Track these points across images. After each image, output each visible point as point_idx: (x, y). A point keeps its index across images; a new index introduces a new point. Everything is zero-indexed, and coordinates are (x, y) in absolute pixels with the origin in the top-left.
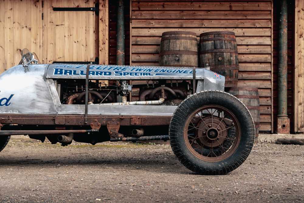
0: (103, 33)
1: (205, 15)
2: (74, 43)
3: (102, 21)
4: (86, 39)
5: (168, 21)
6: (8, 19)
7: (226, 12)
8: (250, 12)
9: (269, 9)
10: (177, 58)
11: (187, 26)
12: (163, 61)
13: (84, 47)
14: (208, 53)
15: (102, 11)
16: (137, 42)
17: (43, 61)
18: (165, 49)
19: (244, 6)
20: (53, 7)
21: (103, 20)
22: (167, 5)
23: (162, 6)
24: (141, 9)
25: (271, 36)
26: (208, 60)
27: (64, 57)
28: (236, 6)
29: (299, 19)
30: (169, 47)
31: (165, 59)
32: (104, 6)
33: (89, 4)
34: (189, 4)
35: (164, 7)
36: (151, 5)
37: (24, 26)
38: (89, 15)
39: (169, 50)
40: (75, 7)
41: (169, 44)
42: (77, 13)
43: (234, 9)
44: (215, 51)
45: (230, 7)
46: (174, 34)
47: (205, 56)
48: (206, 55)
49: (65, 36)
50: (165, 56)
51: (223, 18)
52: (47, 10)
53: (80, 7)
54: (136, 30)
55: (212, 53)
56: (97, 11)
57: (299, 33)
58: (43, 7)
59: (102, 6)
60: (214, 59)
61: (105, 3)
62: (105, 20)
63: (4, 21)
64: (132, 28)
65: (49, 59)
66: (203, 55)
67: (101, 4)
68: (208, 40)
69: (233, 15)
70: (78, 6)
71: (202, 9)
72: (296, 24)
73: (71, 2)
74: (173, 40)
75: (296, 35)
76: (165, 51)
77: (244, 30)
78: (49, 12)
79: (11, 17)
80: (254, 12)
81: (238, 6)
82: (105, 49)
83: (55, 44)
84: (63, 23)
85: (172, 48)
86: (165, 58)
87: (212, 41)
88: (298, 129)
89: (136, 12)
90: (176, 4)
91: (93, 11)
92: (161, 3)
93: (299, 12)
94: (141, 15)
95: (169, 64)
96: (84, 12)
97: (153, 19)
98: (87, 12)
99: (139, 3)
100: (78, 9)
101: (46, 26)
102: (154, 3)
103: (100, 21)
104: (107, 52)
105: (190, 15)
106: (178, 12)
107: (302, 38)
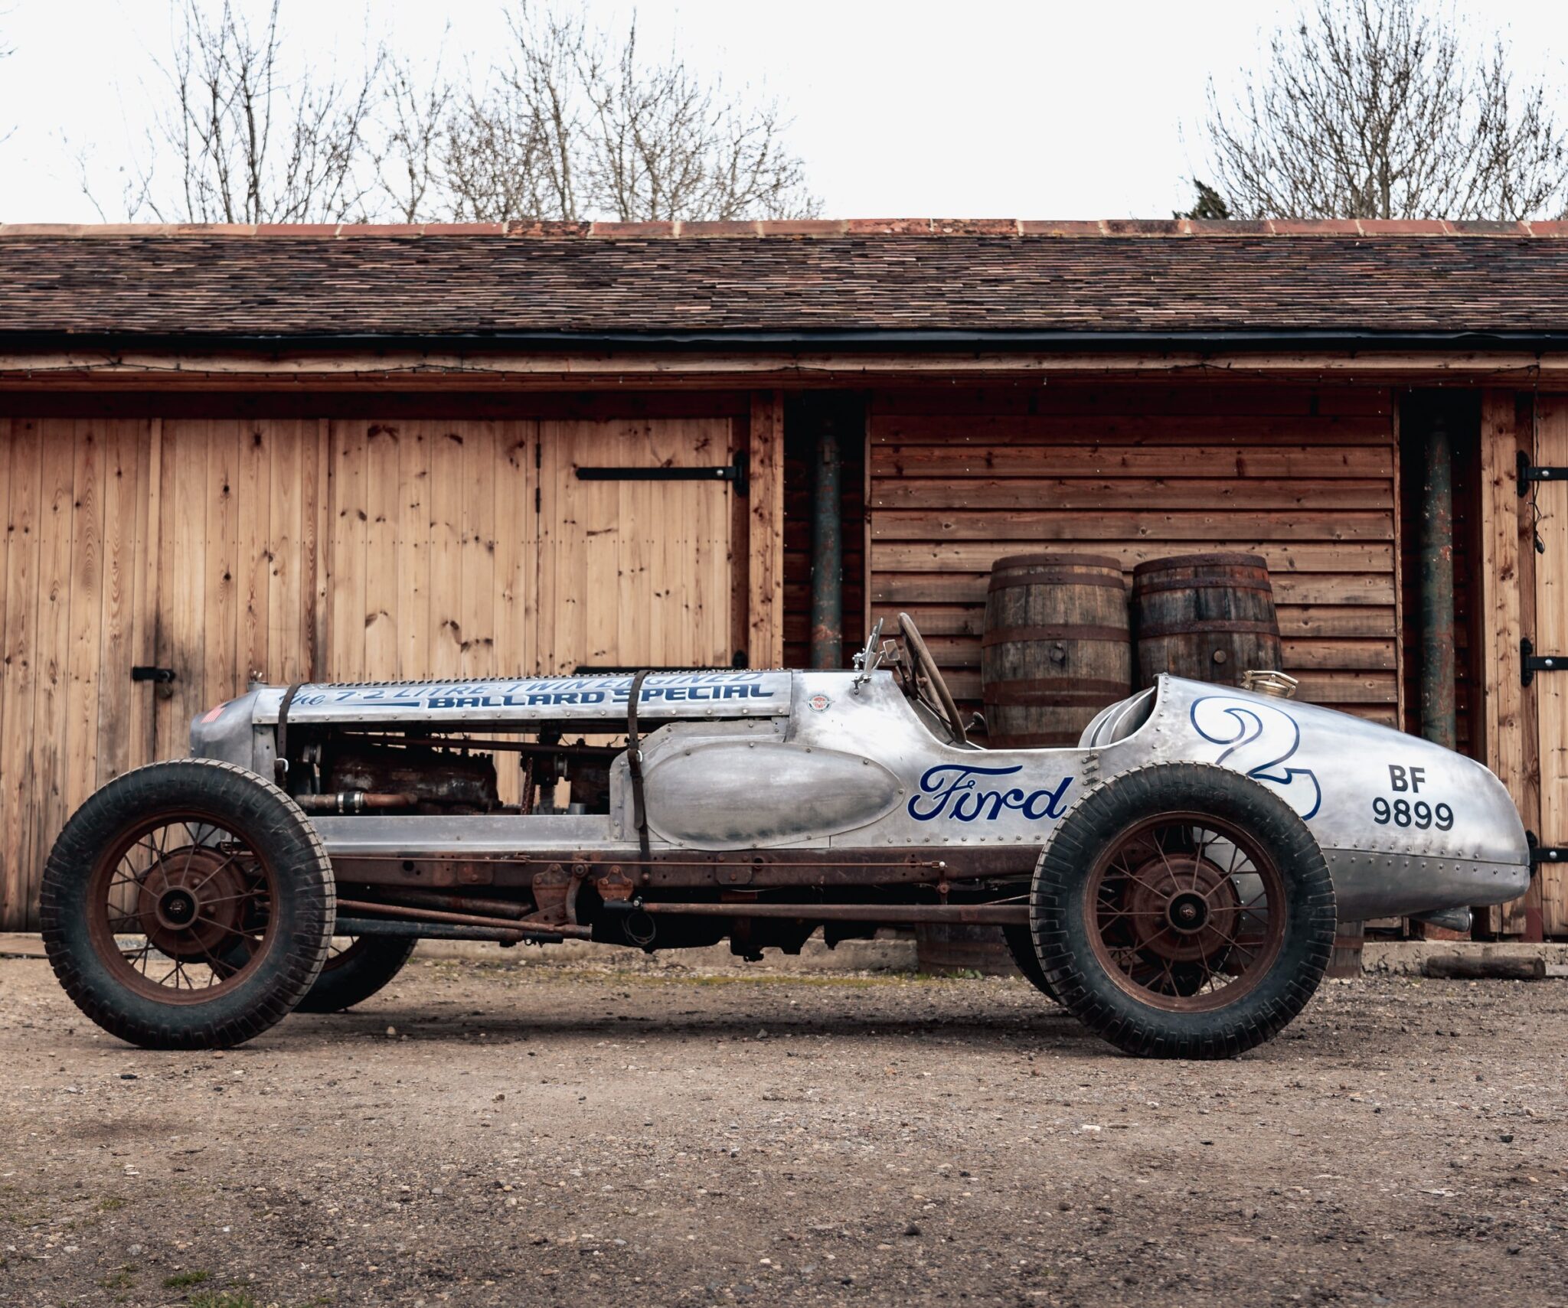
0: (764, 562)
1: (1147, 495)
2: (656, 601)
3: (761, 515)
4: (698, 582)
5: (1008, 515)
6: (409, 510)
7: (1224, 485)
8: (1312, 485)
9: (1385, 471)
10: (1059, 655)
11: (1080, 536)
12: (1002, 666)
13: (691, 614)
14: (1172, 634)
15: (761, 481)
16: (890, 592)
17: (538, 664)
18: (1010, 620)
19: (1289, 463)
20: (575, 466)
21: (766, 513)
22: (1003, 456)
23: (983, 463)
24: (906, 472)
25: (1393, 574)
26: (1175, 662)
27: (615, 648)
28: (1260, 460)
29: (1496, 509)
30: (1026, 612)
31: (1011, 658)
32: (767, 461)
33: (708, 453)
34: (1084, 453)
35: (989, 463)
36: (943, 459)
37: (471, 536)
38: (709, 495)
39: (1026, 625)
40: (658, 465)
41: (1027, 602)
42: (665, 488)
43: (1251, 471)
44: (1200, 626)
45: (1240, 464)
46: (1044, 565)
47: (1160, 648)
48: (1166, 642)
49: (620, 573)
50: (1009, 645)
51: (1211, 504)
52: (555, 476)
53: (675, 465)
54: (888, 549)
55: (1186, 635)
56: (740, 480)
57: (1500, 562)
58: (538, 466)
59: (762, 462)
60: (1195, 658)
61: (772, 448)
62: (771, 514)
63: (396, 519)
64: (874, 542)
65: (559, 659)
66: (1152, 644)
67: (755, 453)
68: (1172, 588)
69: (1250, 495)
70: (669, 462)
71: (1134, 471)
72: (1487, 528)
73: (643, 448)
74: (1042, 587)
75: (1487, 569)
76: (1009, 626)
77: (1292, 549)
78: (561, 485)
79: (421, 502)
80: (1330, 485)
81: (1269, 463)
82: (771, 621)
83: (583, 603)
84: (613, 526)
85: (1039, 618)
86: (1012, 651)
87: (1188, 592)
88: (1504, 922)
89: (888, 485)
90: (1034, 453)
91: (724, 478)
92: (983, 452)
93: (1497, 483)
94: (907, 492)
95: (1026, 674)
96: (691, 486)
97: (950, 509)
98: (702, 483)
99: (897, 448)
100: (668, 473)
101: (550, 537)
102: (953, 452)
103: (753, 516)
104: (779, 632)
105: (1088, 494)
106: (1045, 482)
107: (1510, 582)
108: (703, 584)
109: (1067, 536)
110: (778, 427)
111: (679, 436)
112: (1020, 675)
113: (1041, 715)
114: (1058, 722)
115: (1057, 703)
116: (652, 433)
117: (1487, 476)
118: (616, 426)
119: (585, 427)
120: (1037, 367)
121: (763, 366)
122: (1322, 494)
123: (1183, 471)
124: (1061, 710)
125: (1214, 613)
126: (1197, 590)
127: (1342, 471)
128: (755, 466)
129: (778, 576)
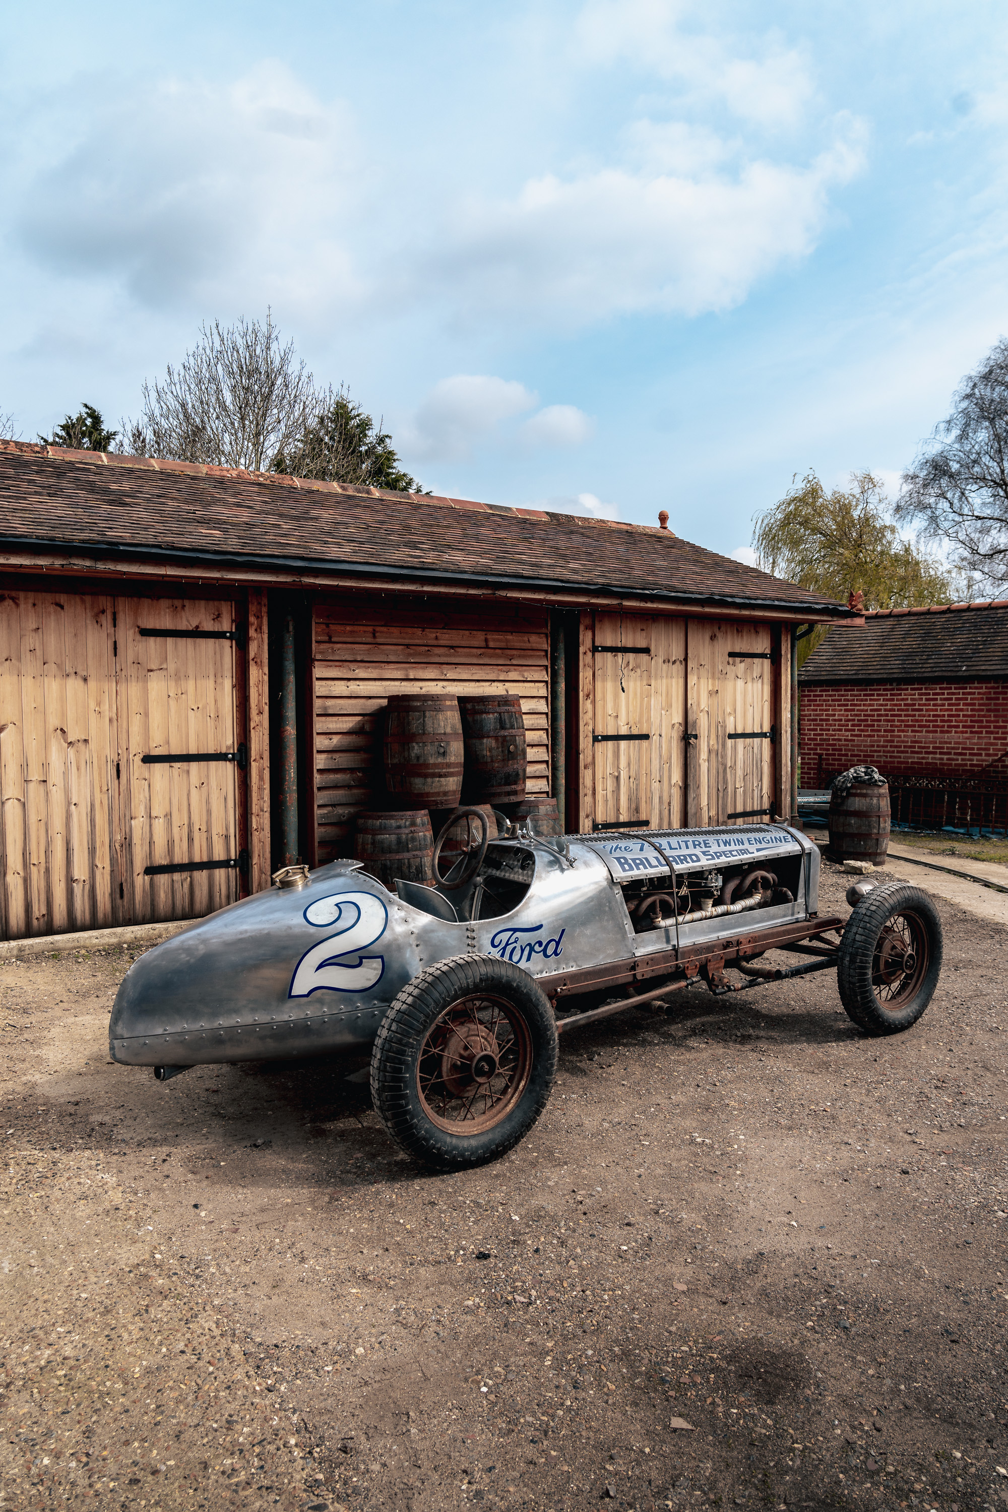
0: (258, 691)
1: (447, 656)
2: (191, 713)
3: (255, 662)
4: (216, 701)
6: (28, 653)
7: (479, 651)
8: (515, 652)
9: (544, 647)
10: (442, 750)
11: (417, 677)
13: (213, 721)
14: (488, 737)
15: (255, 642)
16: (326, 708)
17: (119, 754)
19: (507, 641)
20: (138, 627)
21: (258, 661)
22: (381, 632)
23: (371, 635)
24: (333, 639)
25: (546, 698)
26: (490, 751)
27: (168, 743)
28: (495, 639)
29: (585, 665)
30: (424, 726)
31: (415, 751)
32: (258, 630)
33: (221, 622)
34: (419, 632)
35: (374, 637)
36: (351, 632)
37: (72, 671)
38: (222, 648)
39: (424, 734)
40: (191, 629)
41: (424, 721)
42: (195, 643)
43: (491, 644)
44: (503, 733)
45: (486, 640)
46: (431, 700)
47: (482, 744)
48: (485, 741)
49: (169, 696)
50: (414, 744)
51: (475, 661)
52: (127, 635)
53: (201, 629)
54: (323, 683)
55: (496, 738)
56: (241, 642)
57: (586, 692)
58: (115, 626)
59: (256, 630)
60: (500, 749)
61: (261, 622)
62: (261, 661)
63: (19, 659)
64: (318, 679)
65: (133, 751)
67: (253, 624)
68: (489, 713)
69: (491, 657)
70: (197, 627)
71: (442, 642)
72: (581, 675)
73: (181, 618)
74: (432, 713)
75: (581, 694)
76: (414, 733)
77: (507, 684)
78: (130, 639)
79: (37, 648)
80: (522, 652)
81: (498, 640)
82: (262, 725)
83: (147, 715)
84: (164, 666)
85: (431, 730)
86: (416, 747)
87: (496, 715)
89: (323, 647)
90: (395, 630)
91: (231, 638)
92: (370, 629)
93: (585, 653)
94: (333, 651)
95: (425, 760)
96: (211, 642)
97: (355, 661)
98: (217, 641)
99: (327, 625)
100: (196, 634)
101: (124, 673)
102: (356, 628)
103: (251, 663)
104: (267, 732)
105: (420, 654)
106: (401, 647)
107: (589, 701)
108: (219, 703)
109: (412, 677)
110: (264, 609)
111: (203, 610)
112: (421, 761)
113: (432, 783)
114: (441, 785)
115: (440, 776)
116: (187, 608)
117: (582, 650)
118: (164, 603)
119: (146, 602)
120: (421, 589)
121: (282, 579)
122: (520, 656)
123: (464, 643)
124: (442, 779)
125: (508, 726)
126: (500, 713)
127: (528, 645)
128: (252, 633)
129: (266, 699)
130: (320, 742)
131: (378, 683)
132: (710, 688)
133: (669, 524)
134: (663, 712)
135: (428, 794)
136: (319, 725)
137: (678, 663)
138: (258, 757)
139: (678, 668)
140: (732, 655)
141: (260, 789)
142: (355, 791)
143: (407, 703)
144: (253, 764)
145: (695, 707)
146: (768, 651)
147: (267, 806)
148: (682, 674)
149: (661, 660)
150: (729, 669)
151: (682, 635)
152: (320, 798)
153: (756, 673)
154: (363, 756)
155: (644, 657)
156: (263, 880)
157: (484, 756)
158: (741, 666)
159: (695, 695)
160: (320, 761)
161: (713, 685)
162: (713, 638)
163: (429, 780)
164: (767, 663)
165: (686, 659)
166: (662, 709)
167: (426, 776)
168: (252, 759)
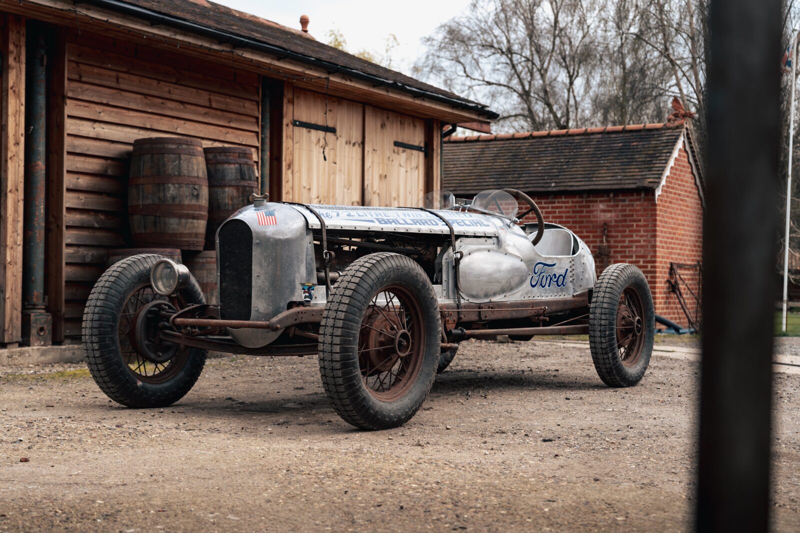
0: (15, 120)
1: (177, 110)
3: (14, 91)
5: (124, 111)
7: (204, 110)
8: (233, 116)
9: (256, 114)
10: (195, 193)
11: (153, 128)
14: (230, 186)
15: (14, 71)
16: (74, 147)
18: (170, 171)
19: (227, 104)
21: (16, 91)
22: (124, 79)
23: (115, 80)
24: (83, 79)
26: (232, 199)
29: (287, 137)
30: (179, 168)
31: (171, 192)
32: (17, 59)
35: (118, 82)
36: (99, 74)
39: (180, 175)
41: (180, 163)
43: (214, 105)
44: (243, 183)
45: (210, 100)
47: (224, 192)
48: (227, 189)
50: (170, 185)
51: (200, 119)
54: (73, 121)
55: (237, 187)
57: (288, 162)
59: (15, 59)
60: (241, 199)
61: (20, 52)
62: (19, 91)
64: (69, 117)
66: (219, 190)
67: (12, 52)
68: (229, 163)
69: (213, 117)
71: (174, 97)
72: (284, 145)
75: (284, 164)
76: (169, 175)
80: (239, 117)
81: (220, 102)
82: (18, 156)
85: (186, 172)
86: (172, 188)
87: (237, 165)
89: (75, 85)
90: (135, 79)
92: (114, 74)
93: (287, 125)
94: (82, 91)
95: (180, 201)
97: (101, 104)
99: (78, 64)
102: (102, 71)
103: (10, 91)
104: (22, 164)
105: (155, 105)
106: (139, 96)
107: (290, 171)
109: (148, 127)
110: (23, 39)
112: (177, 201)
113: (186, 224)
114: (194, 227)
115: (194, 217)
117: (285, 121)
120: (174, 37)
121: (59, 6)
122: (237, 120)
123: (191, 100)
124: (195, 221)
125: (247, 177)
126: (240, 164)
127: (242, 111)
128: (11, 61)
129: (22, 130)
130: (68, 180)
131: (120, 128)
132: (381, 172)
133: (309, 28)
134: (346, 190)
135: (181, 235)
136: (69, 163)
137: (357, 145)
138: (14, 189)
139: (357, 150)
140: (397, 144)
141: (15, 221)
142: (98, 234)
143: (162, 146)
144: (9, 195)
145: (370, 188)
146: (422, 145)
147: (20, 240)
148: (359, 156)
149: (344, 141)
150: (394, 156)
151: (360, 120)
152: (69, 237)
153: (414, 164)
154: (107, 199)
155: (330, 135)
156: (14, 316)
157: (225, 205)
158: (403, 156)
159: (370, 175)
160: (69, 200)
161: (383, 169)
162: (383, 126)
163: (183, 221)
164: (422, 155)
165: (363, 143)
166: (345, 187)
167: (180, 217)
168: (9, 189)
